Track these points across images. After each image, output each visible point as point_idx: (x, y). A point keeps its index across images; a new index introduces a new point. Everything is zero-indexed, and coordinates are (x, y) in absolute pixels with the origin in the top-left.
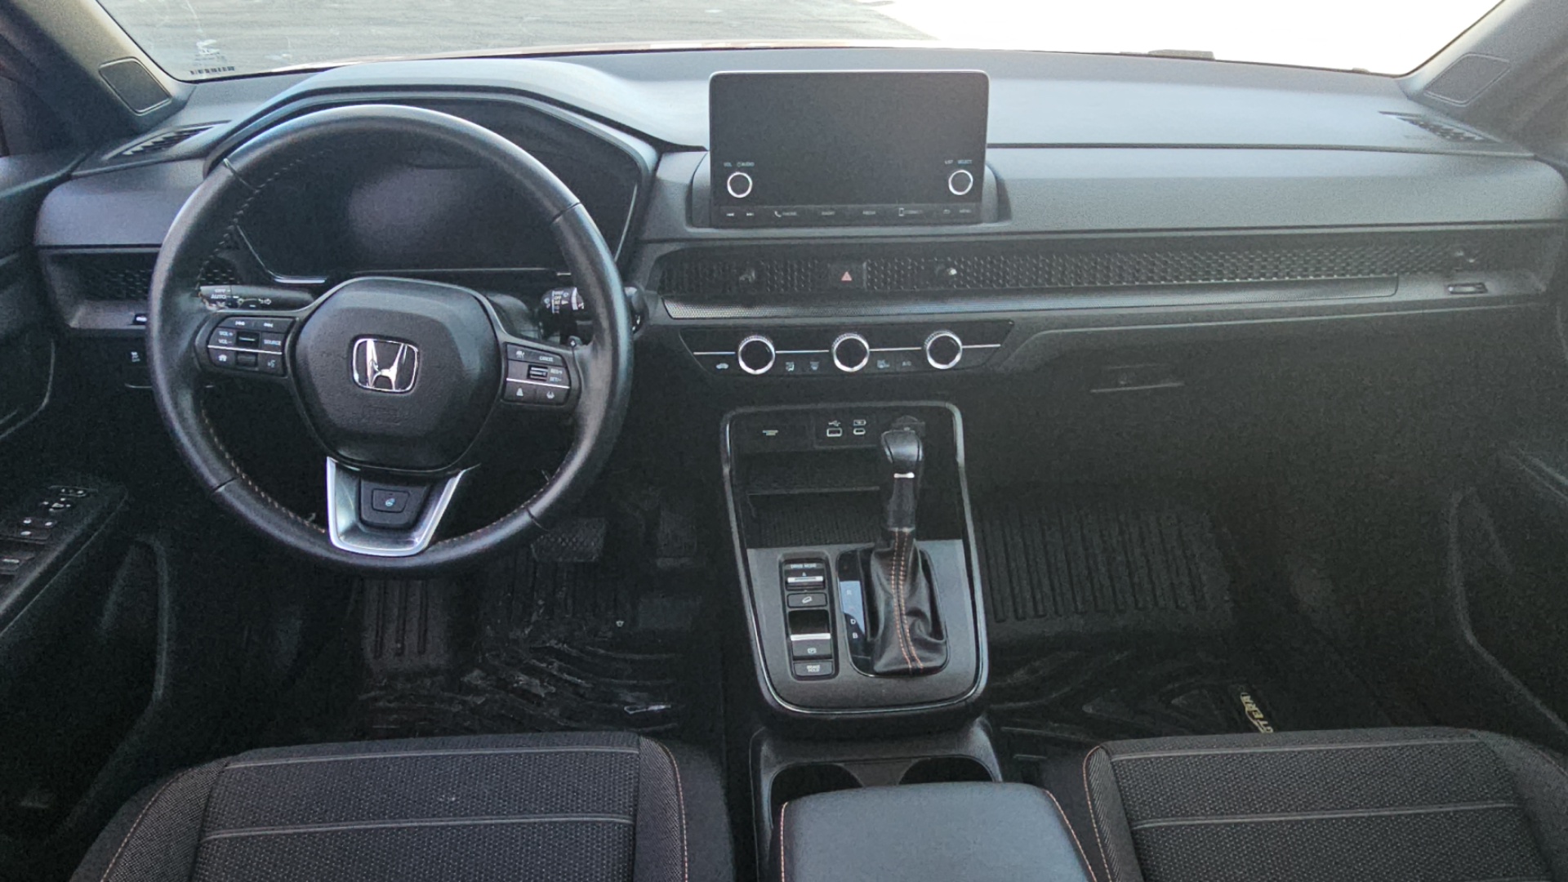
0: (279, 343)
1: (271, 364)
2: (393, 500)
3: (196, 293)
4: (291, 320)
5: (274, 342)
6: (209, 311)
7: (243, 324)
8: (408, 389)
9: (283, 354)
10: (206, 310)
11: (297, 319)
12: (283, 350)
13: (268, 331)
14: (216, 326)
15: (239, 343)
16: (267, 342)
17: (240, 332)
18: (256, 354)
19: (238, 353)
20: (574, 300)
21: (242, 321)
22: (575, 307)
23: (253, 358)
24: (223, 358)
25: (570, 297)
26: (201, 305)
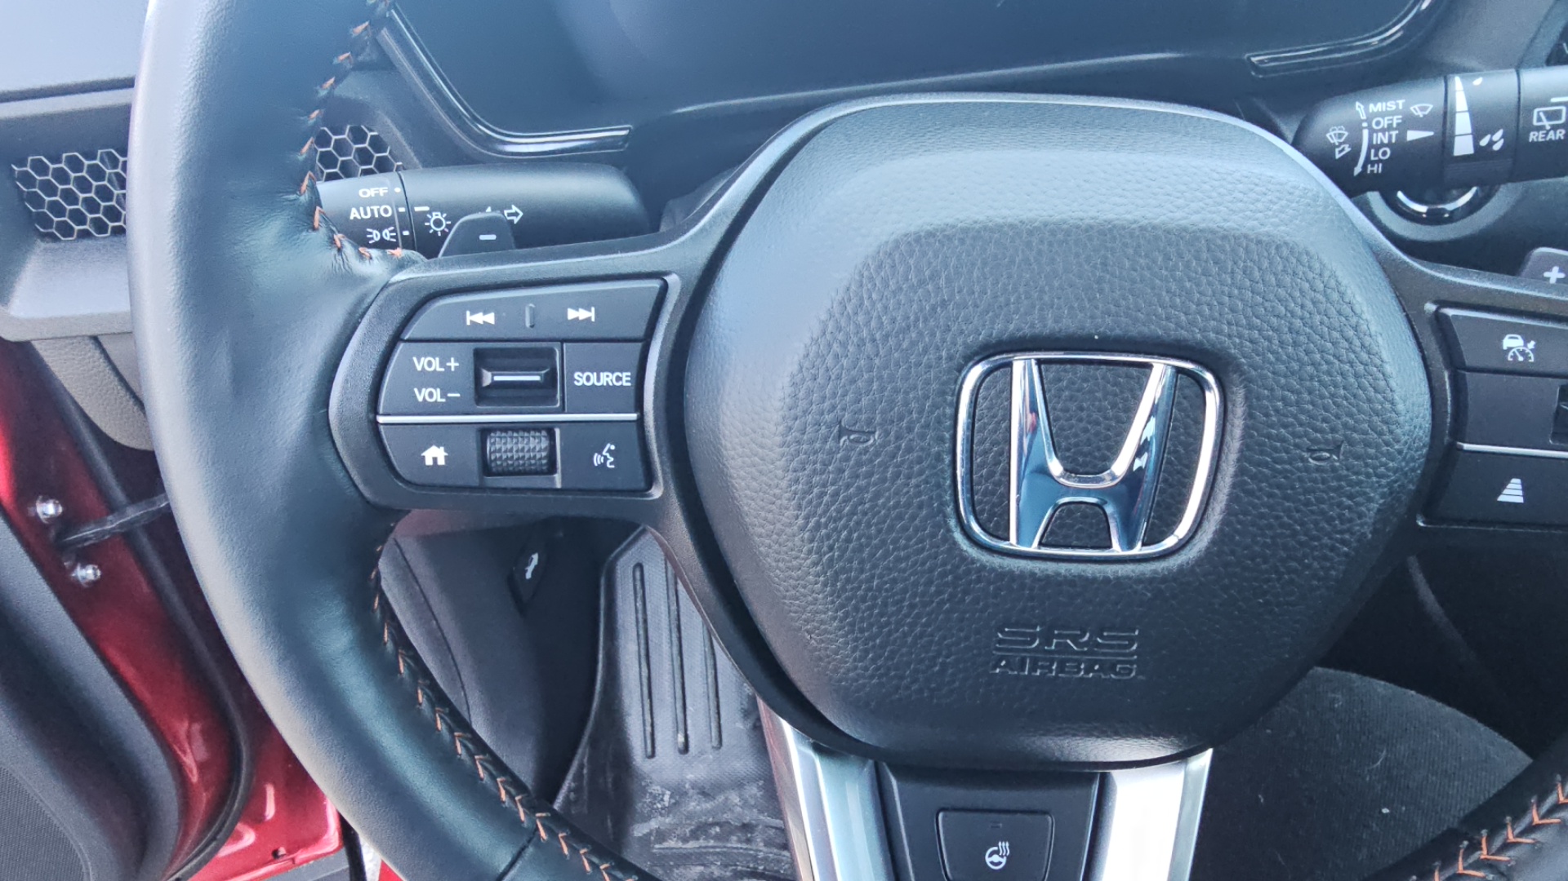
0: (626, 379)
1: (603, 458)
2: (1004, 846)
3: (306, 217)
4: (655, 284)
5: (607, 378)
6: (364, 280)
7: (490, 318)
8: (1169, 542)
9: (641, 422)
10: (348, 279)
11: (673, 279)
12: (639, 406)
13: (583, 338)
14: (396, 339)
15: (483, 396)
16: (581, 379)
17: (485, 355)
18: (549, 429)
19: (485, 431)
20: (1463, 124)
21: (485, 308)
22: (1463, 146)
23: (536, 445)
24: (435, 455)
25: (1446, 117)
26: (327, 259)
